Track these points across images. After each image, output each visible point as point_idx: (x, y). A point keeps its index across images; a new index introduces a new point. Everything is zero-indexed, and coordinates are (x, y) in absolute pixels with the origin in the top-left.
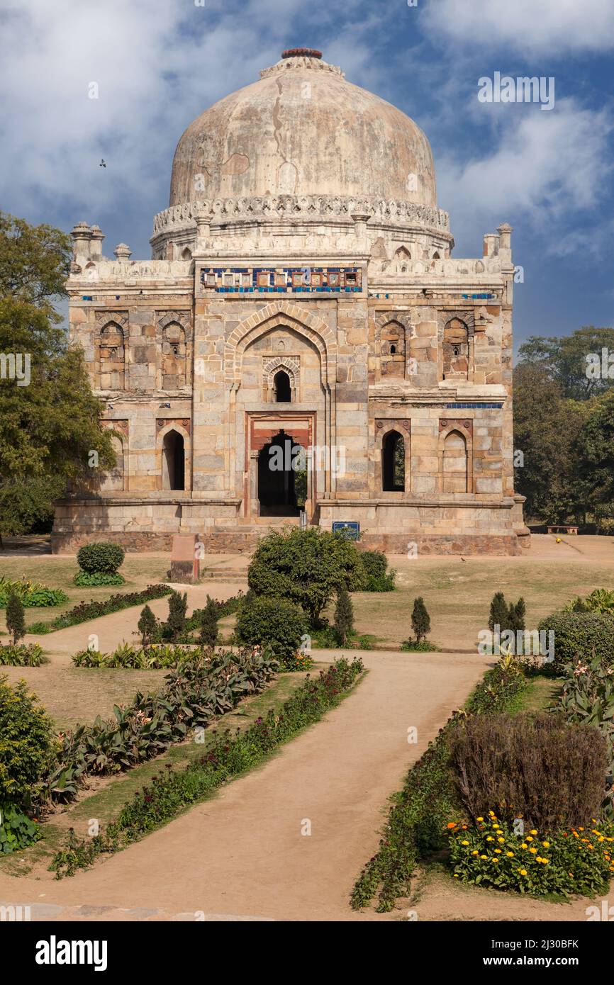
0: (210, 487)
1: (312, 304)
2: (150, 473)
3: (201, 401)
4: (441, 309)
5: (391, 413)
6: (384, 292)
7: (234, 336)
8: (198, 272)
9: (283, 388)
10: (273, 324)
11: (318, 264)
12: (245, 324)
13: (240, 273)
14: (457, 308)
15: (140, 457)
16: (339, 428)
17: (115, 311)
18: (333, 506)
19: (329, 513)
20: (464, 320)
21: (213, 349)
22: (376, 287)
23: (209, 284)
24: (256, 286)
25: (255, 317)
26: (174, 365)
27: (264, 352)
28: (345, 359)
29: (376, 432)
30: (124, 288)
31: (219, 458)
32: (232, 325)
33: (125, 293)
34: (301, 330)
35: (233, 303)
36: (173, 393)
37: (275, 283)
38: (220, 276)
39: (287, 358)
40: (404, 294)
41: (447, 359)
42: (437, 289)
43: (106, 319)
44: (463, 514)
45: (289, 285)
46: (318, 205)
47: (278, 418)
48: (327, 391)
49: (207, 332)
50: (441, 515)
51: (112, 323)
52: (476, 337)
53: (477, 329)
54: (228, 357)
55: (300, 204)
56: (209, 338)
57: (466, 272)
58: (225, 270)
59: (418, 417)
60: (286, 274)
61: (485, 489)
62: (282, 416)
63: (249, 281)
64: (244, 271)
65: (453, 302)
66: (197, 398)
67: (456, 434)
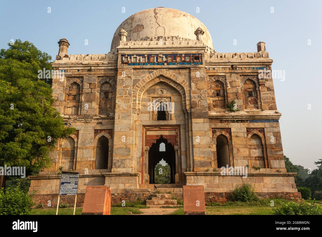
0: (122, 165)
1: (177, 71)
2: (89, 159)
3: (119, 119)
4: (241, 74)
5: (220, 125)
6: (212, 67)
7: (137, 86)
8: (120, 57)
10: (157, 81)
11: (180, 52)
12: (143, 80)
13: (141, 57)
14: (249, 74)
15: (84, 151)
16: (194, 132)
17: (77, 77)
18: (193, 176)
19: (192, 180)
20: (253, 80)
21: (126, 92)
22: (208, 64)
23: (125, 62)
24: (149, 62)
25: (148, 77)
26: (106, 103)
27: (152, 95)
28: (195, 96)
29: (213, 135)
30: (82, 66)
31: (128, 149)
32: (136, 81)
33: (83, 68)
34: (171, 84)
35: (137, 71)
36: (104, 116)
37: (159, 61)
38: (131, 58)
39: (164, 98)
40: (222, 68)
41: (246, 99)
42: (239, 65)
43: (72, 81)
45: (166, 62)
46: (175, 39)
47: (159, 129)
48: (186, 114)
49: (123, 84)
50: (255, 181)
51: (75, 83)
52: (260, 87)
53: (261, 83)
54: (134, 96)
55: (167, 39)
56: (124, 87)
58: (133, 55)
59: (235, 127)
60: (164, 57)
61: (276, 166)
62: (162, 127)
63: (145, 60)
64: (143, 56)
65: (247, 71)
66: (116, 117)
67: (255, 136)
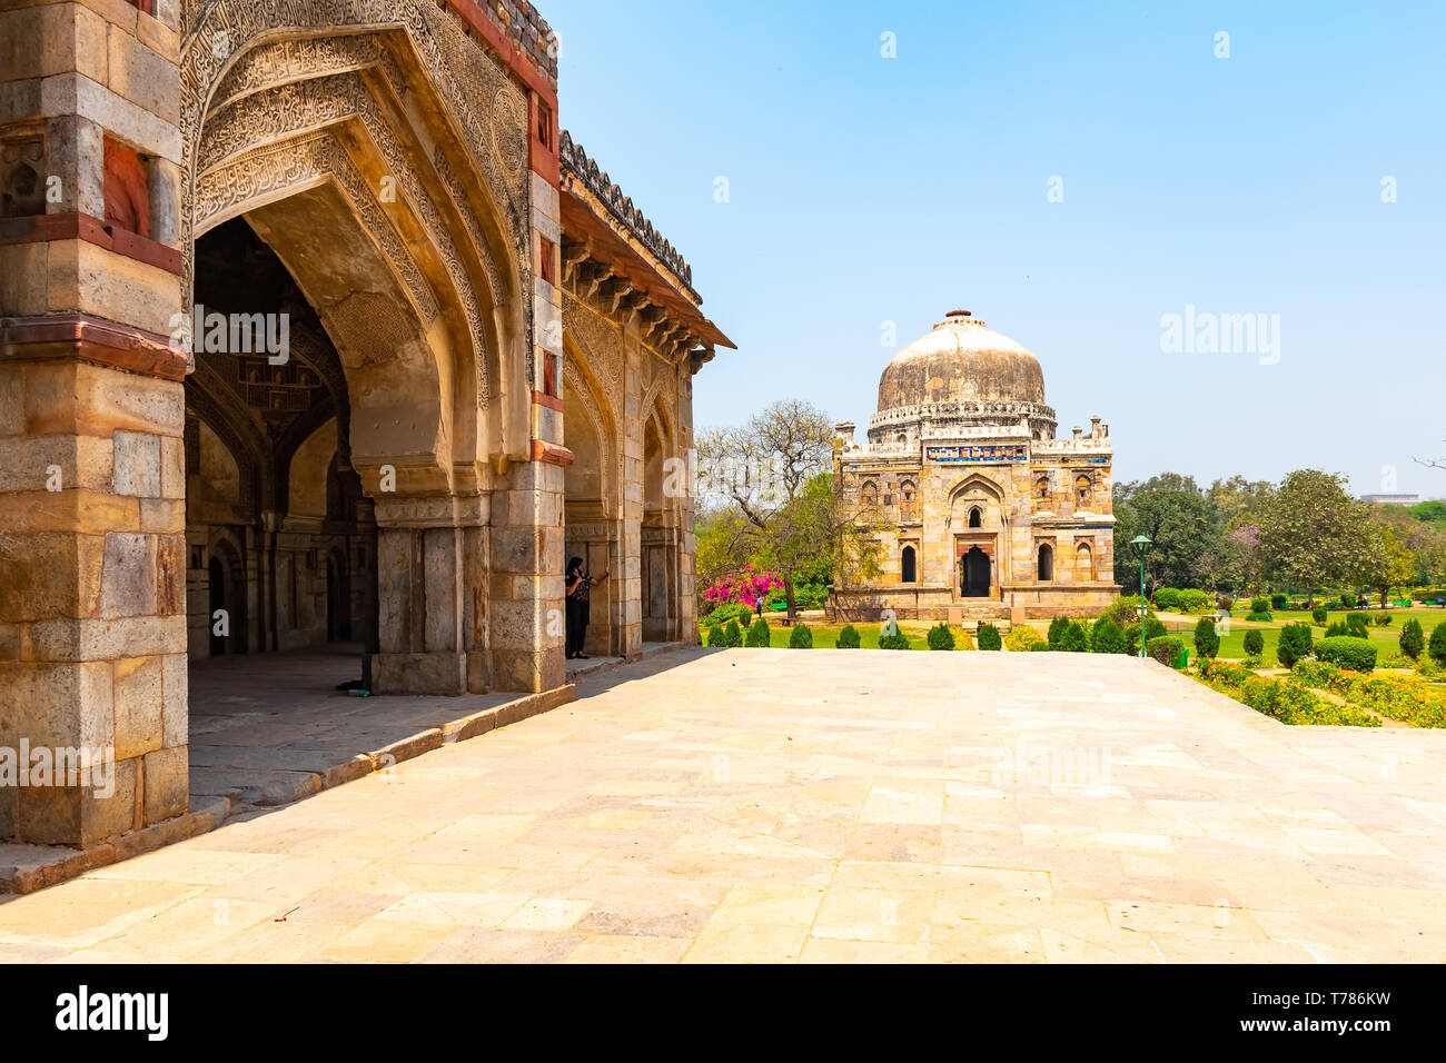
0: (935, 580)
1: (995, 468)
2: (892, 572)
3: (927, 528)
4: (1074, 469)
5: (1044, 533)
6: (1038, 459)
7: (948, 488)
8: (925, 449)
9: (975, 518)
10: (971, 480)
11: (999, 444)
12: (955, 481)
13: (951, 450)
14: (1084, 469)
15: (887, 562)
16: (1013, 543)
17: (872, 475)
18: (1012, 590)
19: (1010, 594)
20: (1088, 476)
21: (935, 496)
22: (1034, 457)
23: (931, 457)
24: (961, 458)
25: (961, 477)
26: (908, 506)
27: (965, 498)
28: (1016, 501)
29: (1035, 545)
30: (877, 460)
31: (939, 563)
32: (945, 482)
33: (878, 463)
34: (988, 484)
35: (947, 468)
36: (908, 523)
37: (973, 455)
38: (938, 452)
39: (979, 502)
40: (1050, 461)
41: (1078, 500)
42: (1071, 457)
43: (866, 479)
44: (1091, 594)
45: (982, 457)
46: (989, 407)
47: (972, 538)
48: (1005, 521)
49: (928, 486)
50: (1078, 595)
51: (870, 482)
52: (1095, 486)
53: (1096, 481)
55: (979, 406)
56: (933, 489)
57: (1089, 446)
58: (941, 448)
59: (1060, 534)
60: (980, 450)
61: (1101, 579)
62: (975, 536)
63: (957, 455)
64: (953, 449)
65: (1081, 465)
66: (925, 526)
67: (1084, 545)
